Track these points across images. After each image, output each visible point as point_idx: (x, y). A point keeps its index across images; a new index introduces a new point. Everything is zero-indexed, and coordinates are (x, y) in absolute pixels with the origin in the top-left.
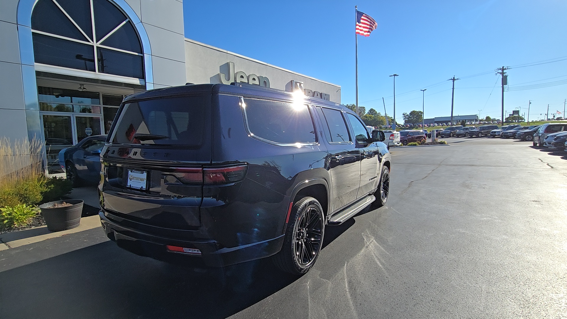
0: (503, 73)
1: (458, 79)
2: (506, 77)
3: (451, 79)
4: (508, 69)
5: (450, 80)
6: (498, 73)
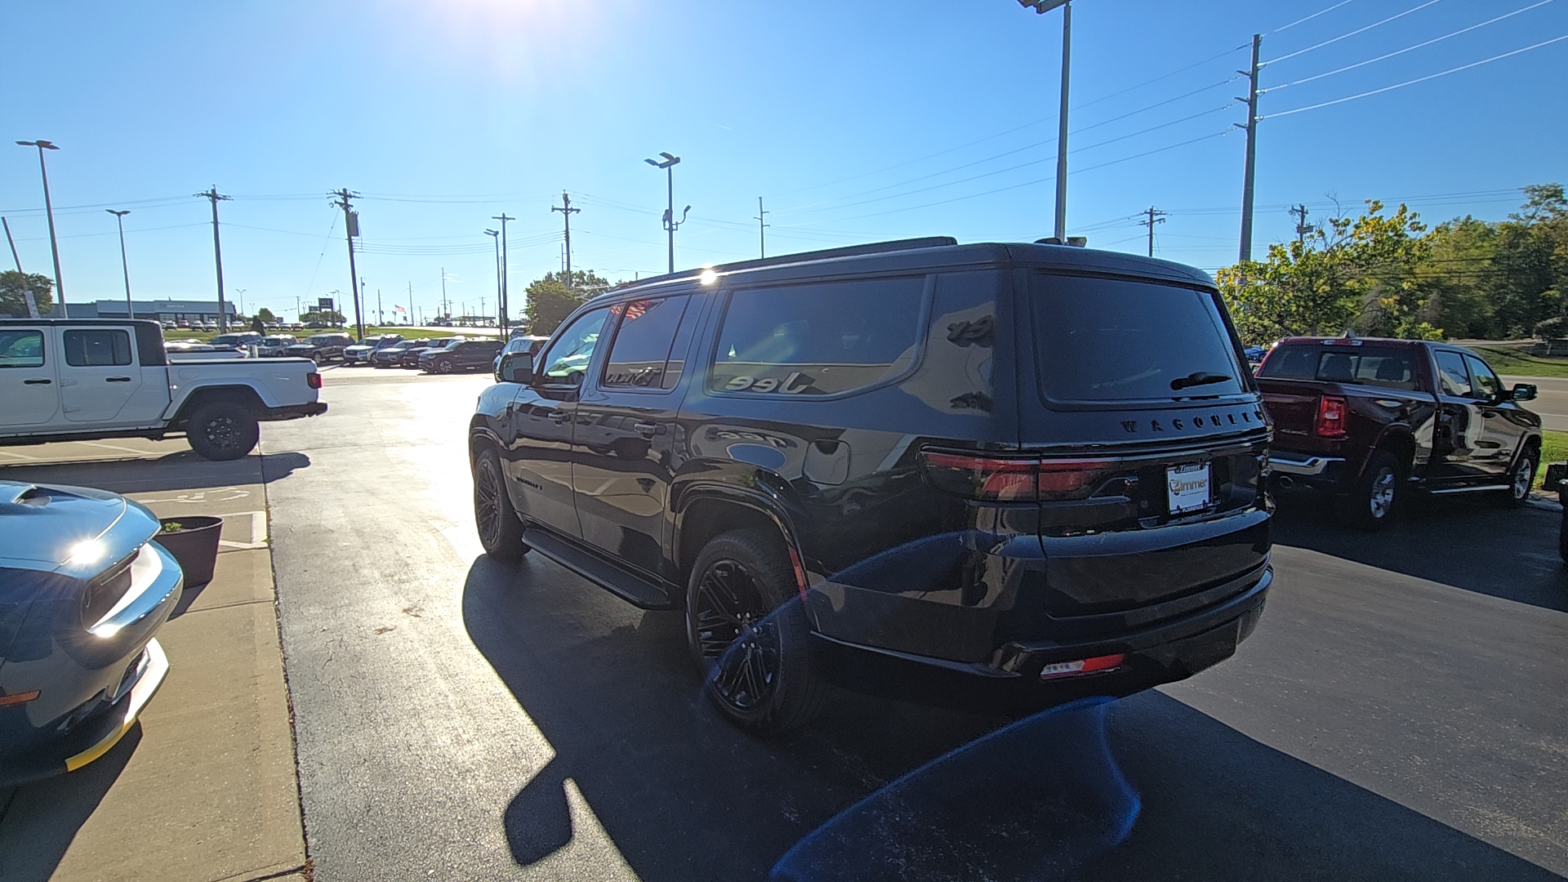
0: (346, 207)
1: (225, 198)
2: (355, 216)
3: (205, 193)
4: (355, 197)
5: (203, 195)
6: (336, 202)
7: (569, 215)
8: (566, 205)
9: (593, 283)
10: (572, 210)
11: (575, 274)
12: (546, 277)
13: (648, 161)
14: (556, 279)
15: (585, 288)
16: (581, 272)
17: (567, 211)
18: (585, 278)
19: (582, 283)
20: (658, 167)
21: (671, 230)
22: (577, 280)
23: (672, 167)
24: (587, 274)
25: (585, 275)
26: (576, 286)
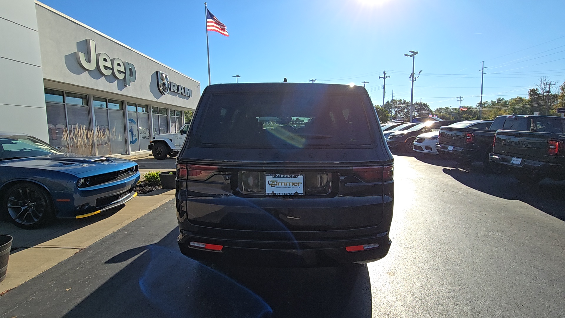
7: (385, 79)
8: (385, 75)
9: (405, 104)
10: (387, 77)
11: (398, 101)
12: (386, 102)
13: (405, 55)
14: (390, 103)
15: (401, 106)
16: (400, 100)
17: (384, 78)
18: (402, 102)
19: (401, 104)
20: (410, 57)
21: (413, 81)
22: (399, 103)
23: (415, 56)
24: (403, 100)
25: (402, 101)
26: (398, 105)
